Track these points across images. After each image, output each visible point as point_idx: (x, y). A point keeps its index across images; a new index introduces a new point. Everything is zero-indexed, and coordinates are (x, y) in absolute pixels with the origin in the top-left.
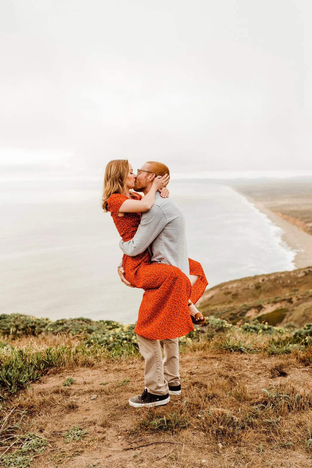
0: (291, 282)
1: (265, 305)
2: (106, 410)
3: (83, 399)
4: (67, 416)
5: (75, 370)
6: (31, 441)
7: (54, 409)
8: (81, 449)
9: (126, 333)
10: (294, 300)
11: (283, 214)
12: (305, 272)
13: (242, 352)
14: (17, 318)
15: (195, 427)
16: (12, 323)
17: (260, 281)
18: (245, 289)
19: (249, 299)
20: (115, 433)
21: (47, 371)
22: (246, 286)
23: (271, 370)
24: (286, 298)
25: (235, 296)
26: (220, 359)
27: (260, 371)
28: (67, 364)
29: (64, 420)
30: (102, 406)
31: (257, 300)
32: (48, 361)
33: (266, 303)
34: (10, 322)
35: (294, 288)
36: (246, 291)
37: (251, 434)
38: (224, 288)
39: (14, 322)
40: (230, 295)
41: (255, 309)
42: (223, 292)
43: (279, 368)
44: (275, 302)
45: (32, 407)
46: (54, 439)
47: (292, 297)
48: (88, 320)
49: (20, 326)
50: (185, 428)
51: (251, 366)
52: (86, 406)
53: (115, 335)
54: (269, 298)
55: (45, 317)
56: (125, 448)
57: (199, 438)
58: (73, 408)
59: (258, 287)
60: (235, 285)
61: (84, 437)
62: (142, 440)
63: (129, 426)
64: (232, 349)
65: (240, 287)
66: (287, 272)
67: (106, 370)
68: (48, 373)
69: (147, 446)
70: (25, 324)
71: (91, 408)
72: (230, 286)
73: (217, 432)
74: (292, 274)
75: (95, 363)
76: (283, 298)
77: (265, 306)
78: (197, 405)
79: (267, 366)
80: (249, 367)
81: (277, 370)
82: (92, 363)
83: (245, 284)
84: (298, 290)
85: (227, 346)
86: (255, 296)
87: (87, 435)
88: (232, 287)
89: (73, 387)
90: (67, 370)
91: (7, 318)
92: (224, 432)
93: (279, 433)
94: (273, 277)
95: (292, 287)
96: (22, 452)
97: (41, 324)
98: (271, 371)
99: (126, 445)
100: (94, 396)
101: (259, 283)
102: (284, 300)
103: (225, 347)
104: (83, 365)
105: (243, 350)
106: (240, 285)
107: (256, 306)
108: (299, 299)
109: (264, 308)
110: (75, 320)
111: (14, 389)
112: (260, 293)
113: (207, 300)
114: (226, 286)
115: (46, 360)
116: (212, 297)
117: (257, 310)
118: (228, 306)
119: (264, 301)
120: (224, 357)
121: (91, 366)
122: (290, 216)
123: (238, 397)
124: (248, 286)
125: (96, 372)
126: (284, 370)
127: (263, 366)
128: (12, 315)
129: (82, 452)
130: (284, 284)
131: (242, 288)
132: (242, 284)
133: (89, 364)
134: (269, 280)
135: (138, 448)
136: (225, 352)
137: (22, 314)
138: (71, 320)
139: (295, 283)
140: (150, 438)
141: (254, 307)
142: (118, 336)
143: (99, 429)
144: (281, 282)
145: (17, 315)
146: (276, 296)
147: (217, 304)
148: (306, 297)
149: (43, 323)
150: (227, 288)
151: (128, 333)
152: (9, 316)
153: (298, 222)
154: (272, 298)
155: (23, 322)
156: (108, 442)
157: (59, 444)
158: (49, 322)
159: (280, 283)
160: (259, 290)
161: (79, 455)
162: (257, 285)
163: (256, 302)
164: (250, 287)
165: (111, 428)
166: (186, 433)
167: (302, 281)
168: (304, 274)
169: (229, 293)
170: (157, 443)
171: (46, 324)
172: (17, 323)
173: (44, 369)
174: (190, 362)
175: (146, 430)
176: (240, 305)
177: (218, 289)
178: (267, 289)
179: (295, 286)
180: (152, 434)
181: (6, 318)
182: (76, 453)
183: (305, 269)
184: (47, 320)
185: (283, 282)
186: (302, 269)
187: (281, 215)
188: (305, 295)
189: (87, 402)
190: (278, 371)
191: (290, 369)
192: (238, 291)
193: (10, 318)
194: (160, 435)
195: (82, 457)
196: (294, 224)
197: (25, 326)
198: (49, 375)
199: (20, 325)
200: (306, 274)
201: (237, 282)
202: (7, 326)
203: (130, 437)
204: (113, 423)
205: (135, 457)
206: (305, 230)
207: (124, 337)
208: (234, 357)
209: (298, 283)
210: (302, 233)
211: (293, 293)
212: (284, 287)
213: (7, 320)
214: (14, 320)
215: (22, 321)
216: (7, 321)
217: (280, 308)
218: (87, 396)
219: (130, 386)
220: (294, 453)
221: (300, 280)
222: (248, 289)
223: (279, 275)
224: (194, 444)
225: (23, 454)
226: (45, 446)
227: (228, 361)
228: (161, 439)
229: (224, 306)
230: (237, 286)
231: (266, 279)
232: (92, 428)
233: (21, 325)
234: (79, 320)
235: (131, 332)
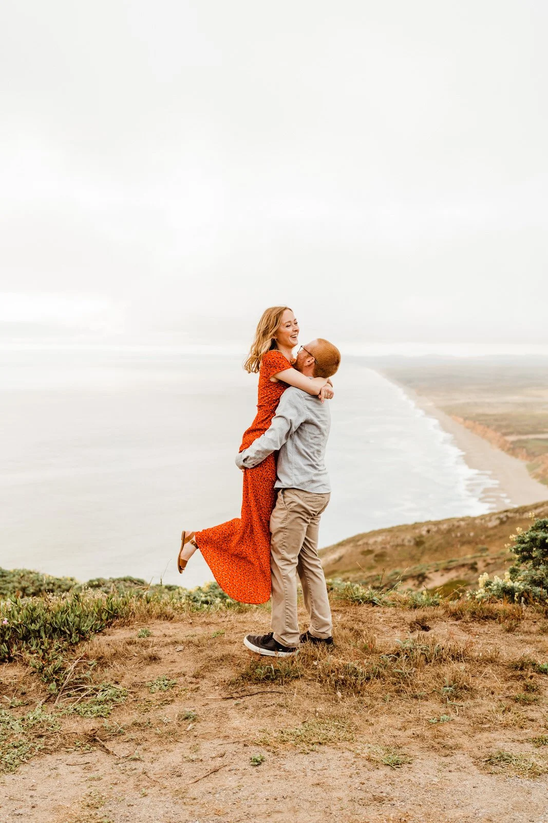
0: (476, 536)
1: (430, 573)
2: (197, 662)
3: (165, 650)
4: (148, 668)
5: (149, 623)
6: (107, 692)
7: (130, 661)
8: (170, 699)
9: (206, 593)
10: (480, 565)
11: (465, 419)
12: (499, 518)
13: (374, 604)
14: (23, 576)
15: (310, 678)
16: (16, 584)
17: (424, 533)
18: (398, 546)
19: (404, 563)
20: (211, 684)
21: (112, 623)
22: (399, 541)
23: (411, 623)
24: (466, 562)
25: (380, 557)
26: (345, 611)
27: (395, 624)
28: (137, 615)
29: (144, 672)
30: (192, 658)
31: (418, 565)
32: (112, 610)
33: (432, 570)
34: (13, 582)
35: (480, 546)
36: (399, 549)
37: (377, 684)
38: (360, 543)
39: (20, 583)
40: (371, 556)
41: (413, 580)
42: (359, 550)
43: (421, 621)
44: (447, 570)
45: (101, 658)
46: (135, 690)
47: (477, 560)
48: (139, 581)
49: (28, 589)
50: (297, 677)
51: (385, 619)
52: (170, 658)
53: (189, 596)
54: (438, 562)
55: (69, 576)
56: (225, 697)
57: (315, 689)
58: (155, 659)
59: (419, 543)
60: (380, 539)
61: (173, 687)
62: (244, 690)
63: (228, 677)
64: (361, 600)
65: (389, 543)
66: (469, 517)
67: (191, 623)
68: (113, 625)
69: (251, 695)
70: (37, 586)
71: (177, 660)
72: (371, 541)
73: (335, 683)
74: (477, 521)
75: (176, 615)
76: (461, 562)
77: (430, 576)
78: (313, 656)
79: (406, 619)
80: (382, 620)
81: (418, 623)
82: (170, 616)
83: (397, 537)
84: (487, 549)
85: (354, 596)
86: (413, 559)
87: (176, 685)
88: (376, 542)
89: (150, 639)
90: (137, 622)
91: (7, 576)
92: (344, 682)
93: (411, 684)
94: (444, 527)
95: (477, 544)
96: (98, 701)
97: (64, 587)
98: (411, 625)
99: (225, 695)
100: (180, 648)
101: (421, 536)
102: (463, 565)
103: (352, 598)
104: (158, 617)
105: (375, 602)
106: (388, 538)
107: (415, 574)
108: (488, 565)
109: (429, 579)
110: (119, 580)
111: (75, 638)
112: (423, 553)
113: (331, 563)
114: (365, 540)
115: (109, 609)
116: (341, 558)
117: (417, 583)
118: (368, 574)
119: (429, 568)
120: (351, 610)
121: (169, 619)
122: (477, 423)
123: (365, 649)
124: (403, 540)
125: (177, 625)
126: (427, 623)
127: (400, 619)
128: (15, 571)
129: (172, 701)
130: (464, 539)
131: (391, 544)
132: (391, 538)
133: (166, 616)
134: (439, 531)
135: (241, 697)
136: (352, 605)
137: (32, 570)
138: (111, 580)
139: (483, 538)
140: (254, 688)
141: (413, 577)
142: (194, 598)
143: (189, 680)
144: (459, 534)
145: (23, 571)
146: (450, 559)
147: (348, 571)
148: (500, 561)
149: (66, 585)
150: (367, 544)
151: (209, 594)
152: (10, 573)
153: (491, 433)
154: (443, 563)
155: (33, 583)
156: (203, 693)
157: (143, 694)
158: (76, 584)
159: (456, 537)
160: (421, 548)
161: (169, 704)
162: (418, 540)
163: (415, 568)
164: (406, 543)
165: (205, 679)
166: (297, 683)
167: (495, 535)
168: (498, 522)
169: (370, 552)
170: (262, 693)
171: (70, 587)
172: (24, 584)
173: (107, 620)
174: (304, 615)
175: (250, 680)
176: (389, 573)
177: (352, 544)
178: (434, 547)
179: (483, 543)
180: (257, 684)
181: (5, 576)
182: (166, 702)
183: (500, 513)
184: (72, 580)
185: (462, 536)
186: (494, 514)
187: (461, 420)
188: (499, 558)
189: (172, 654)
190: (420, 625)
191: (435, 622)
192: (385, 548)
193: (12, 576)
194: (267, 685)
195: (173, 705)
196: (484, 436)
197: (38, 589)
198: (114, 627)
199: (28, 587)
200: (502, 523)
201: (384, 534)
202: (9, 588)
203: (230, 687)
204: (208, 675)
205: (237, 705)
206: (502, 447)
207: (203, 599)
208: (363, 609)
209: (487, 537)
210: (497, 451)
211: (479, 554)
212: (463, 544)
213: (7, 578)
214: (19, 579)
215: (32, 581)
216: (8, 581)
217: (455, 579)
218: (171, 648)
219: (226, 638)
220: (425, 703)
221: (491, 532)
222: (403, 545)
223: (456, 524)
224: (307, 694)
225: (100, 703)
226: (125, 696)
227: (355, 614)
228: (268, 689)
229: (361, 574)
230: (383, 540)
231: (434, 529)
232: (182, 679)
233: (30, 588)
234: (125, 580)
235: (213, 592)
